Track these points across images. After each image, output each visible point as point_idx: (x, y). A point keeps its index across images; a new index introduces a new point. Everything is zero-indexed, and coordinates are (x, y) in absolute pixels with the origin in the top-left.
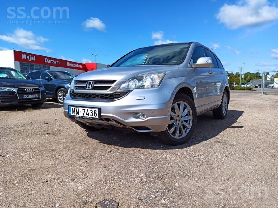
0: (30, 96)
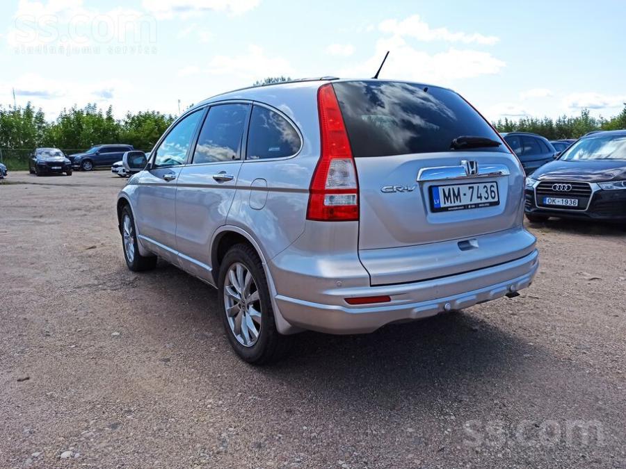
0: (559, 201)
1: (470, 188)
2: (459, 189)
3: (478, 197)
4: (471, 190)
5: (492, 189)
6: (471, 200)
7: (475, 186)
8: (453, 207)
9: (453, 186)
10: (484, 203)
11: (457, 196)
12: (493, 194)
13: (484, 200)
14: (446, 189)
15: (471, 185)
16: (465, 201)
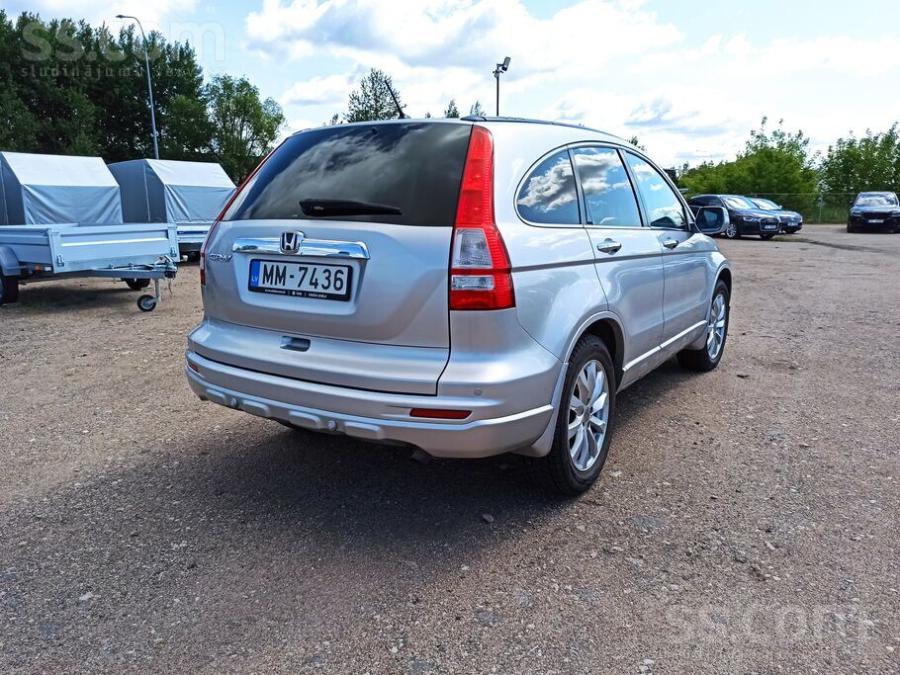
1: (301, 269)
2: (285, 268)
3: (311, 283)
4: (303, 272)
5: (339, 275)
6: (299, 285)
7: (311, 268)
8: (271, 289)
9: (278, 264)
10: (318, 293)
11: (281, 277)
12: (338, 283)
13: (320, 289)
14: (269, 265)
15: (305, 266)
16: (291, 284)
